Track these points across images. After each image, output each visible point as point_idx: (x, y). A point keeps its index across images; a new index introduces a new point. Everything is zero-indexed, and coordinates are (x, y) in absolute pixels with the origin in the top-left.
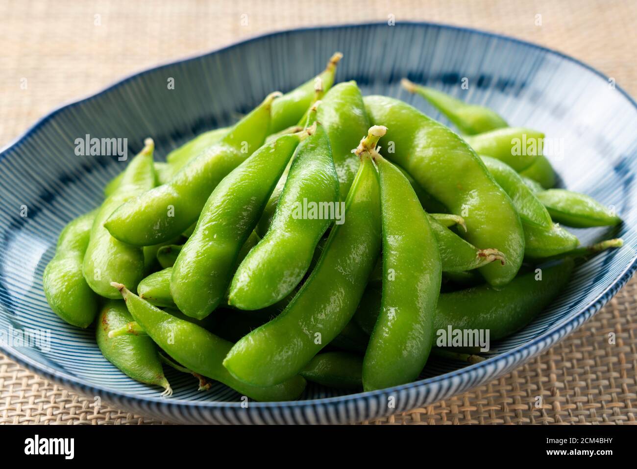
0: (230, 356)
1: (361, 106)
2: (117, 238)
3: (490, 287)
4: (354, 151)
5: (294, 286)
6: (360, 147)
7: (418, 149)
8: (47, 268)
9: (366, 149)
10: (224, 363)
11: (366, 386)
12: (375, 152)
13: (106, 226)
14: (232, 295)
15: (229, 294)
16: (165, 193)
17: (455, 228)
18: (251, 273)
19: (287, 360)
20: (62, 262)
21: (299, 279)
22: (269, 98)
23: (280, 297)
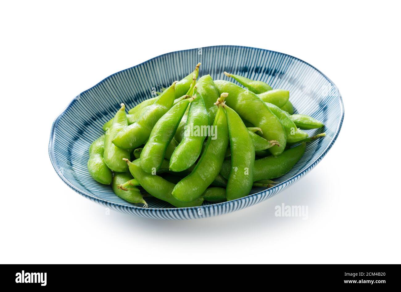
0: (174, 190)
1: (213, 85)
2: (118, 147)
3: (274, 156)
4: (215, 104)
5: (195, 161)
6: (217, 102)
7: (239, 101)
8: (88, 162)
9: (220, 102)
10: (172, 193)
11: (228, 199)
12: (223, 104)
13: (113, 142)
14: (170, 166)
15: (169, 166)
16: (135, 127)
17: (257, 133)
18: (177, 157)
19: (197, 191)
20: (94, 159)
21: (197, 157)
22: (173, 83)
23: (190, 165)
